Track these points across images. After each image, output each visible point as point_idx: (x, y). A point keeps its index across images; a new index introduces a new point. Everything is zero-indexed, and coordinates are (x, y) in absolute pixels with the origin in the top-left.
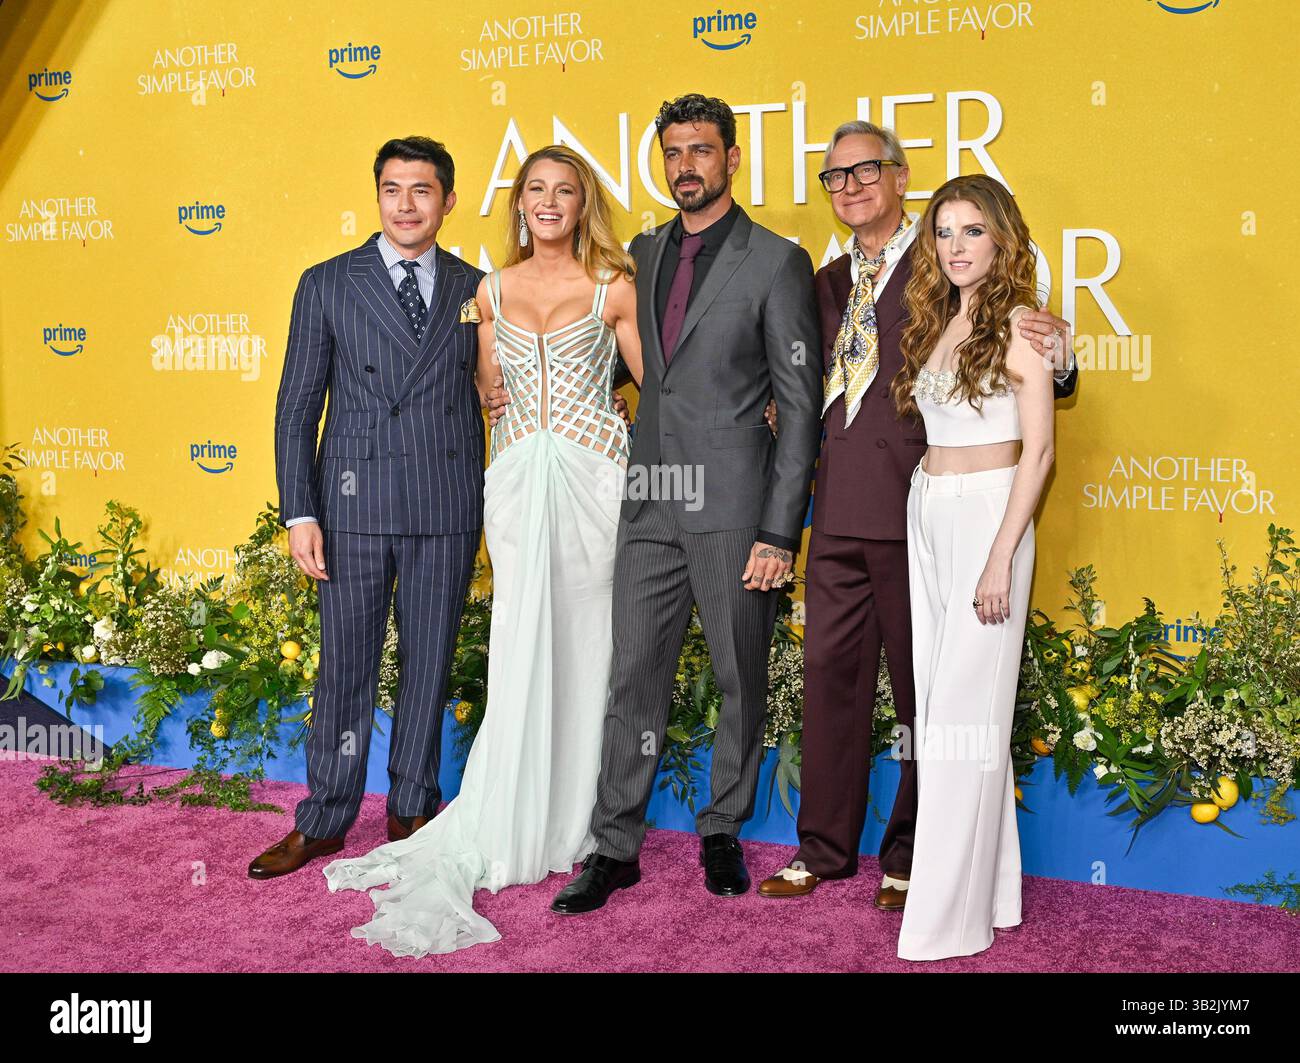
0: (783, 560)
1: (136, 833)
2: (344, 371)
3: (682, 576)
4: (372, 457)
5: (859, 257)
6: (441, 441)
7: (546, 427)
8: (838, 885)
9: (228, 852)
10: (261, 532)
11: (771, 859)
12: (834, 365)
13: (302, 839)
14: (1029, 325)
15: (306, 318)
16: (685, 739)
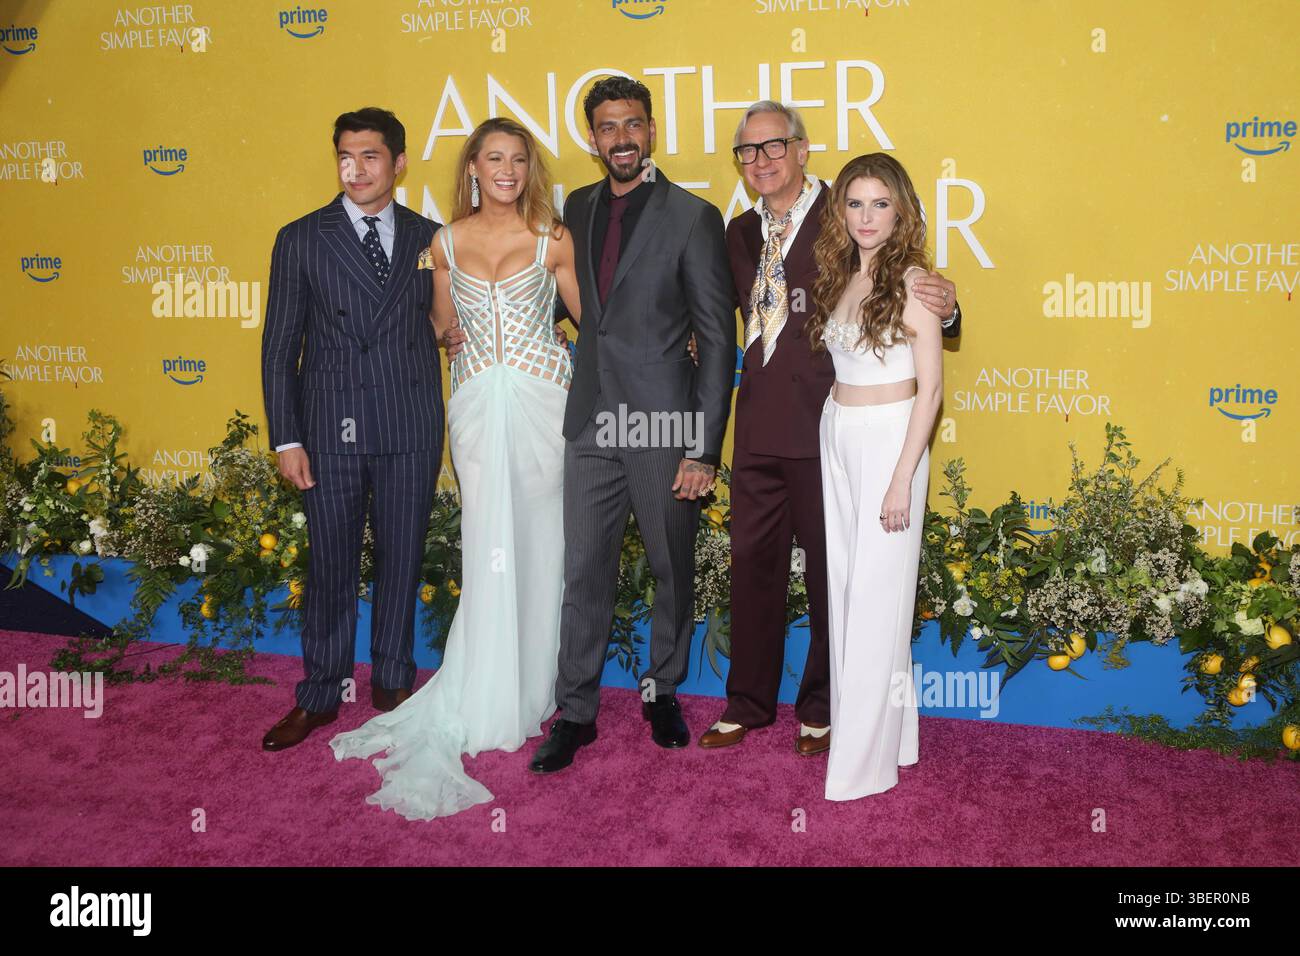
0: (707, 473)
1: (153, 711)
2: (319, 314)
3: (622, 484)
4: (346, 388)
5: (767, 217)
6: (405, 372)
7: (502, 361)
8: (763, 732)
9: (238, 726)
10: (232, 435)
11: (701, 711)
12: (752, 312)
13: (304, 714)
14: (921, 288)
15: (284, 269)
16: (627, 616)
